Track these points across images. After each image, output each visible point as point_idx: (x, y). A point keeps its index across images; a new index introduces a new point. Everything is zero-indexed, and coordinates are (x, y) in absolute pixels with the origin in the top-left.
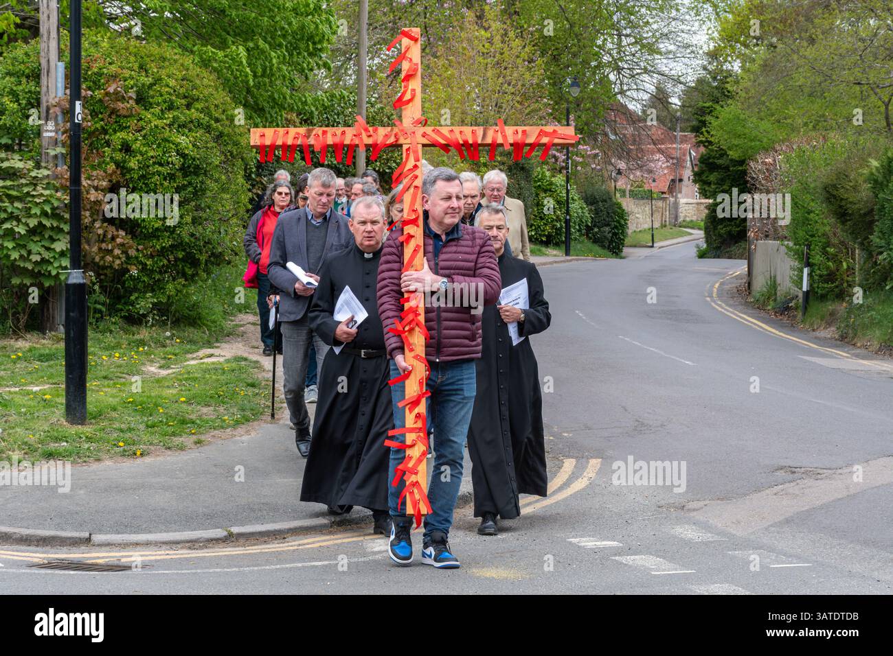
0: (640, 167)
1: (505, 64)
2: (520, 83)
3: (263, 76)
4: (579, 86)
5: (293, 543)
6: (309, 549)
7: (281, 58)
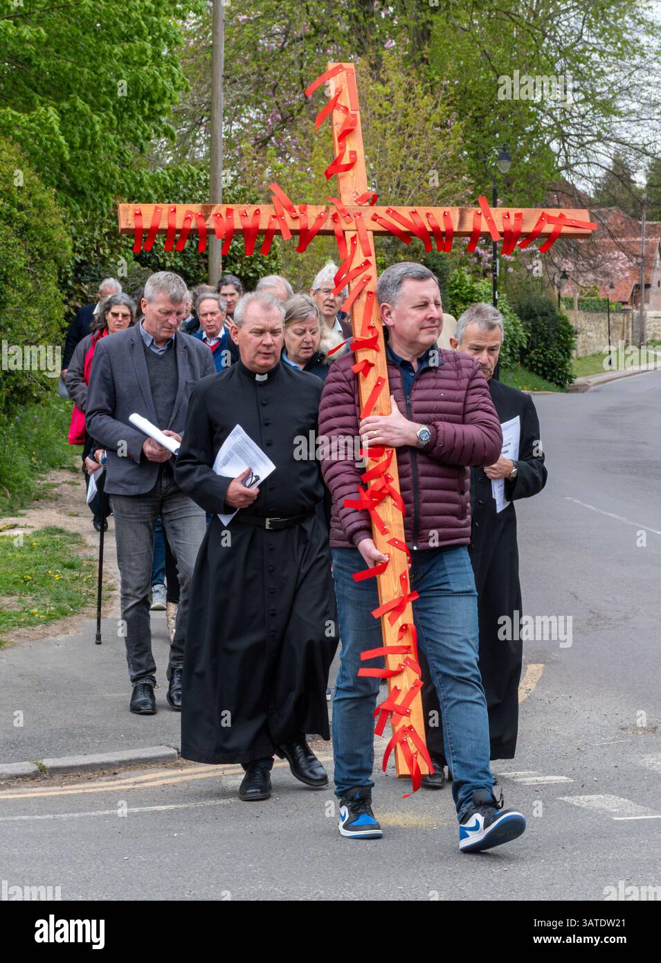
0: (593, 269)
1: (409, 130)
2: (430, 156)
3: (82, 147)
4: (509, 159)
5: (127, 781)
6: (148, 788)
7: (107, 123)
